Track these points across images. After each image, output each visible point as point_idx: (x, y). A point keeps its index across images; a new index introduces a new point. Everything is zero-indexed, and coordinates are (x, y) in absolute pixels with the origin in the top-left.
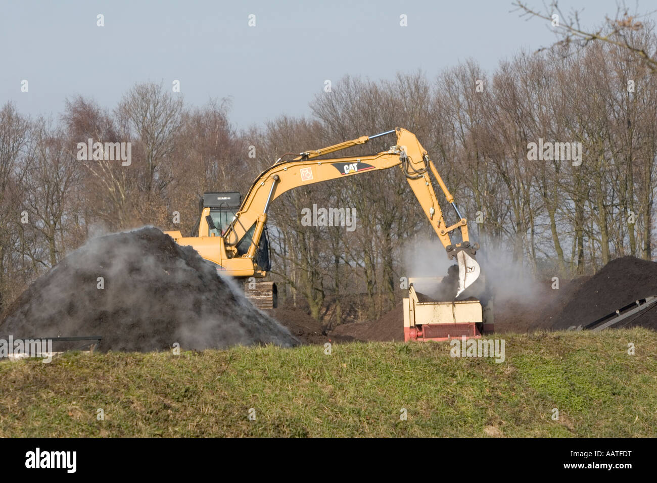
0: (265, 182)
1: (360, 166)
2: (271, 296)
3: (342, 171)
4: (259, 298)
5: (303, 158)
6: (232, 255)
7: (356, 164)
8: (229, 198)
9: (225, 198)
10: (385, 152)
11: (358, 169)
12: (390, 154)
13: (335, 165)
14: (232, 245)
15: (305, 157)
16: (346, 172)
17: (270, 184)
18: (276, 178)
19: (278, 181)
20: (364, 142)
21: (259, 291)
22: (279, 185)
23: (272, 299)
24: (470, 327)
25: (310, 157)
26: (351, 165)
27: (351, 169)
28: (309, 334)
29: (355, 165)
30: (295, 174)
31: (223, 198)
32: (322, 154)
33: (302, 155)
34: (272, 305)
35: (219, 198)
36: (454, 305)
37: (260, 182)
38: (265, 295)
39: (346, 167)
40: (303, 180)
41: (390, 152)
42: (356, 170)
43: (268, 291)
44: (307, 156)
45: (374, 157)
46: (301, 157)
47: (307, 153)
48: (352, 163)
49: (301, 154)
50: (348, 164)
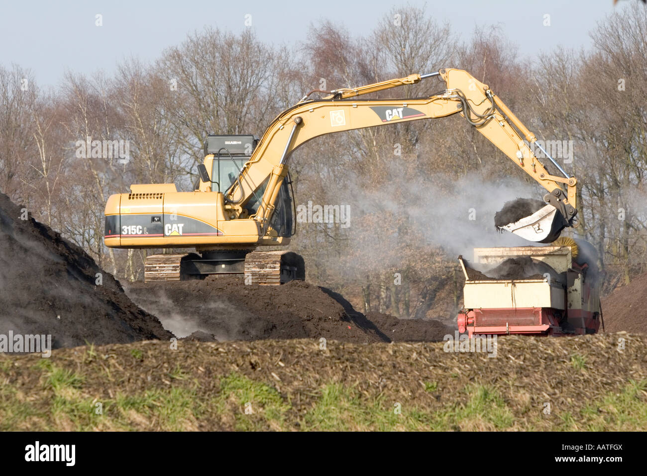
0: (284, 124)
1: (407, 112)
2: (278, 269)
3: (383, 117)
4: (262, 271)
5: (334, 97)
6: (235, 216)
7: (402, 109)
8: (240, 143)
9: (235, 143)
10: (439, 96)
11: (403, 116)
12: (445, 99)
13: (375, 109)
14: (237, 203)
15: (337, 97)
16: (388, 119)
17: (291, 127)
18: (298, 120)
19: (300, 124)
20: (413, 82)
21: (263, 263)
22: (302, 130)
23: (279, 273)
24: (534, 314)
25: (343, 96)
26: (395, 110)
27: (395, 115)
28: (320, 319)
29: (400, 110)
30: (323, 117)
31: (232, 143)
32: (359, 93)
33: (334, 93)
34: (278, 281)
35: (227, 143)
36: (514, 284)
37: (279, 125)
38: (270, 268)
39: (388, 112)
40: (332, 126)
41: (445, 96)
42: (401, 117)
43: (275, 262)
44: (340, 94)
45: (425, 102)
46: (332, 96)
47: (340, 91)
48: (397, 108)
49: (332, 92)
50: (392, 109)
